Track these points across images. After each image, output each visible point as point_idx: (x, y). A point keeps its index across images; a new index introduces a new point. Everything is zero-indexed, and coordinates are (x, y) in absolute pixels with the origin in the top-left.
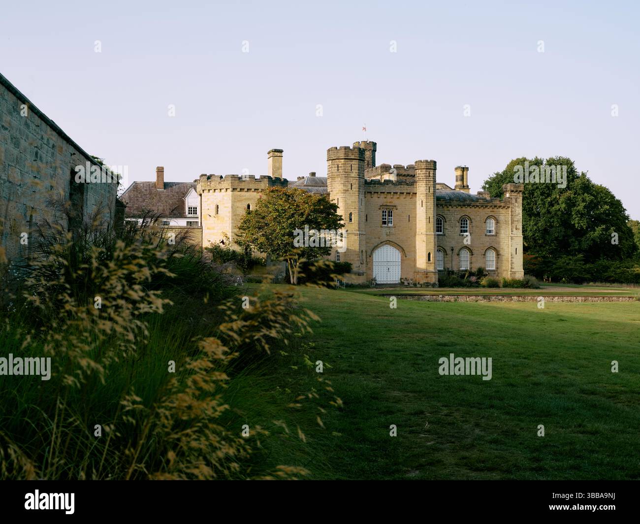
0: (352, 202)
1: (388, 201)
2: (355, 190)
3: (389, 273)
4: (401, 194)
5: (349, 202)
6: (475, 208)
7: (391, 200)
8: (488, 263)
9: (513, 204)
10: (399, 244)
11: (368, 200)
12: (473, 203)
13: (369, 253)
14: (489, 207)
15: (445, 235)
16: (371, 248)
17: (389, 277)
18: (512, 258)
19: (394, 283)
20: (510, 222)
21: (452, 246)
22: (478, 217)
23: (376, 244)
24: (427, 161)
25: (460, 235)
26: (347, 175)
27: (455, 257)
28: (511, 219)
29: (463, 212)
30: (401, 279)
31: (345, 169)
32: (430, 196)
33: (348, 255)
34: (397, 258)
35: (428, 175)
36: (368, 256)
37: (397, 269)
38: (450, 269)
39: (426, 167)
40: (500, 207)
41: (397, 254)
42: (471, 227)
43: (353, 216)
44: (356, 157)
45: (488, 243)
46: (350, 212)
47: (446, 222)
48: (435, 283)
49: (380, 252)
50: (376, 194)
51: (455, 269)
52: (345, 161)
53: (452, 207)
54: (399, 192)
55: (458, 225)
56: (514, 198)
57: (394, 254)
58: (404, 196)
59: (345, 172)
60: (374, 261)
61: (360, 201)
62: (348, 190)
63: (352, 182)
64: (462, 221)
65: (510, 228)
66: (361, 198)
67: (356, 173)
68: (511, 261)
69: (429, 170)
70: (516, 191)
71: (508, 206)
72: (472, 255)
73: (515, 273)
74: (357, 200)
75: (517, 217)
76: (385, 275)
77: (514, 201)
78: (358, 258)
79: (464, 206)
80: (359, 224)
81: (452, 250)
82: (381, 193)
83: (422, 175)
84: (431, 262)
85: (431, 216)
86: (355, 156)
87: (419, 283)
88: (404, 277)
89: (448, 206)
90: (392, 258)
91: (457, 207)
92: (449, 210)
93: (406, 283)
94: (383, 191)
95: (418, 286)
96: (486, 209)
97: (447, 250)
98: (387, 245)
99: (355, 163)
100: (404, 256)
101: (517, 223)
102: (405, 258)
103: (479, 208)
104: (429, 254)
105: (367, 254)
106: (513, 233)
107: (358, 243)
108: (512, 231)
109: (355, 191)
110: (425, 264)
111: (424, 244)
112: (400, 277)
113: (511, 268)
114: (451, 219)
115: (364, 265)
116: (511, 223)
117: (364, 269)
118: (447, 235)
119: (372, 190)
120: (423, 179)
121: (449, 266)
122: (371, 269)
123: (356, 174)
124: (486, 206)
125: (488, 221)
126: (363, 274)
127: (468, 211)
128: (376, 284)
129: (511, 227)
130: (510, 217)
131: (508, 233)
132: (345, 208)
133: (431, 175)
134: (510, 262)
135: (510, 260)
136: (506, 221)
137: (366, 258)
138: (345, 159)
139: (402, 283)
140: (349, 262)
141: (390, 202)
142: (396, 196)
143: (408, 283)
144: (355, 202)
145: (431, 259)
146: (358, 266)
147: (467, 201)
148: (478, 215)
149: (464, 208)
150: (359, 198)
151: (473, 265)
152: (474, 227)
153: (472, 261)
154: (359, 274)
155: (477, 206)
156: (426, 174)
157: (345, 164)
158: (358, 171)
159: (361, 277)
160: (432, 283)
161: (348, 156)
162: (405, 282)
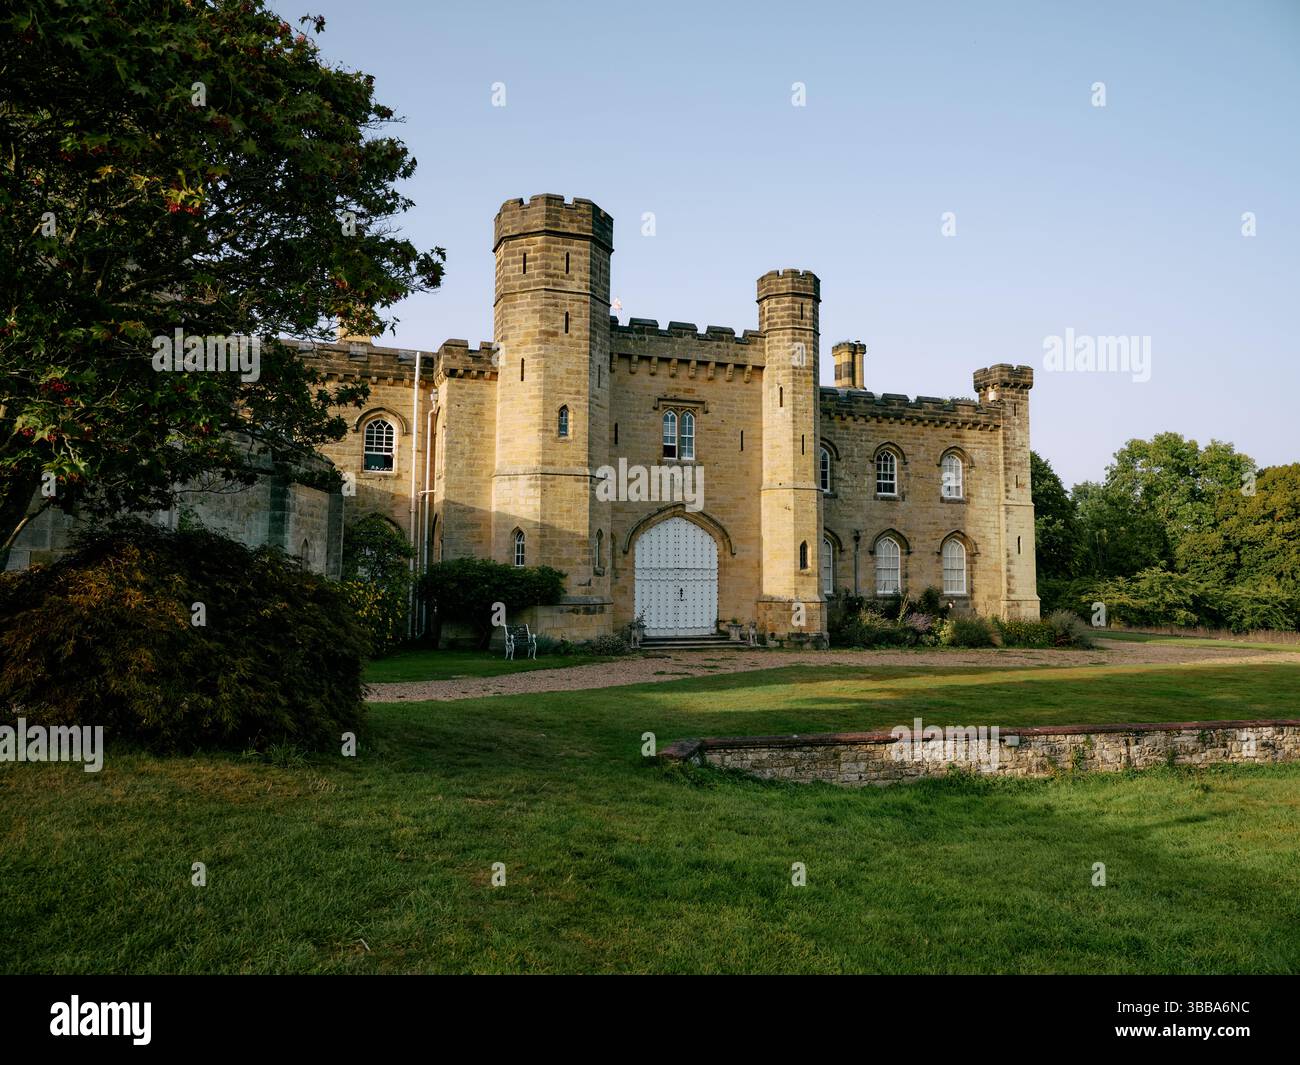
0: (568, 372)
1: (681, 387)
2: (577, 333)
3: (681, 604)
4: (719, 370)
5: (559, 371)
6: (914, 425)
7: (688, 384)
8: (948, 576)
9: (1008, 418)
10: (714, 517)
11: (619, 378)
12: (909, 412)
13: (622, 542)
14: (948, 424)
15: (836, 496)
16: (630, 528)
17: (681, 617)
18: (1010, 563)
19: (698, 633)
20: (1002, 467)
21: (855, 527)
22: (923, 449)
23: (644, 516)
24: (795, 273)
25: (876, 498)
26: (555, 284)
27: (864, 558)
28: (1005, 458)
29: (882, 435)
30: (718, 622)
31: (547, 266)
32: (805, 375)
33: (553, 543)
34: (706, 559)
35: (798, 313)
36: (619, 552)
37: (706, 593)
38: (852, 594)
39: (793, 288)
40: (975, 425)
41: (707, 547)
42: (903, 477)
43: (570, 416)
44: (584, 230)
45: (948, 522)
46: (560, 404)
47: (838, 459)
48: (820, 637)
49: (654, 538)
50: (645, 363)
51: (865, 592)
52: (547, 241)
53: (855, 420)
54: (714, 359)
55: (870, 468)
56: (1011, 403)
57: (698, 546)
58: (728, 375)
59: (548, 275)
60: (637, 565)
61: (595, 372)
62: (555, 334)
63: (568, 309)
64: (879, 459)
65: (1002, 484)
66: (598, 362)
67: (582, 280)
68: (1008, 570)
69: (799, 299)
70: (1016, 385)
71: (996, 422)
72: (909, 553)
73: (1017, 603)
74: (584, 367)
75: (1019, 454)
76: (670, 610)
77: (1009, 412)
78: (587, 557)
79: (887, 417)
80: (590, 444)
81: (857, 539)
82: (661, 360)
83: (782, 313)
84: (809, 570)
85: (809, 434)
86: (580, 228)
87: (773, 635)
88: (728, 616)
89: (844, 416)
90: (690, 559)
91: (867, 421)
92: (847, 428)
93: (735, 636)
94: (668, 354)
95: (772, 643)
96: (942, 428)
97: (842, 539)
98: (677, 519)
99: (581, 249)
100: (728, 553)
101: (1018, 468)
102: (729, 559)
103: (925, 425)
104: (804, 547)
105: (618, 544)
106: (1010, 495)
107: (587, 506)
108: (1007, 491)
109: (579, 338)
110: (792, 578)
111: (790, 517)
112: (714, 618)
113: (1009, 591)
114: (852, 451)
115: (607, 579)
116: (1006, 469)
117: (607, 591)
118: (840, 494)
119: (631, 347)
120: (782, 323)
121: (847, 583)
122: (628, 591)
123: (583, 284)
124: (943, 422)
125: (946, 462)
126: (601, 608)
127: (897, 431)
128: (645, 639)
129: (1006, 479)
130: (1002, 452)
131: (995, 496)
132: (545, 390)
133: (808, 314)
134: (1004, 575)
135: (1004, 568)
136: (991, 464)
137: (614, 557)
138: (548, 233)
139: (722, 636)
140: (556, 568)
141: (687, 391)
142: (703, 374)
143: (741, 636)
144: (579, 373)
145: (809, 563)
146: (585, 580)
147: (894, 404)
148: (923, 445)
149: (885, 425)
150: (591, 361)
151: (910, 582)
152: (912, 479)
153: (911, 570)
154: (589, 609)
155: (920, 420)
156: (794, 309)
157: (548, 249)
158: (588, 277)
159: (597, 618)
160: (812, 634)
161: (557, 225)
162: (732, 632)
